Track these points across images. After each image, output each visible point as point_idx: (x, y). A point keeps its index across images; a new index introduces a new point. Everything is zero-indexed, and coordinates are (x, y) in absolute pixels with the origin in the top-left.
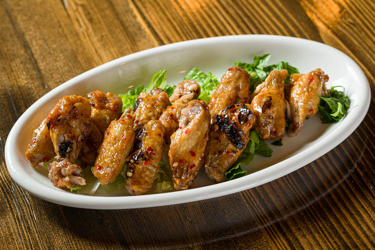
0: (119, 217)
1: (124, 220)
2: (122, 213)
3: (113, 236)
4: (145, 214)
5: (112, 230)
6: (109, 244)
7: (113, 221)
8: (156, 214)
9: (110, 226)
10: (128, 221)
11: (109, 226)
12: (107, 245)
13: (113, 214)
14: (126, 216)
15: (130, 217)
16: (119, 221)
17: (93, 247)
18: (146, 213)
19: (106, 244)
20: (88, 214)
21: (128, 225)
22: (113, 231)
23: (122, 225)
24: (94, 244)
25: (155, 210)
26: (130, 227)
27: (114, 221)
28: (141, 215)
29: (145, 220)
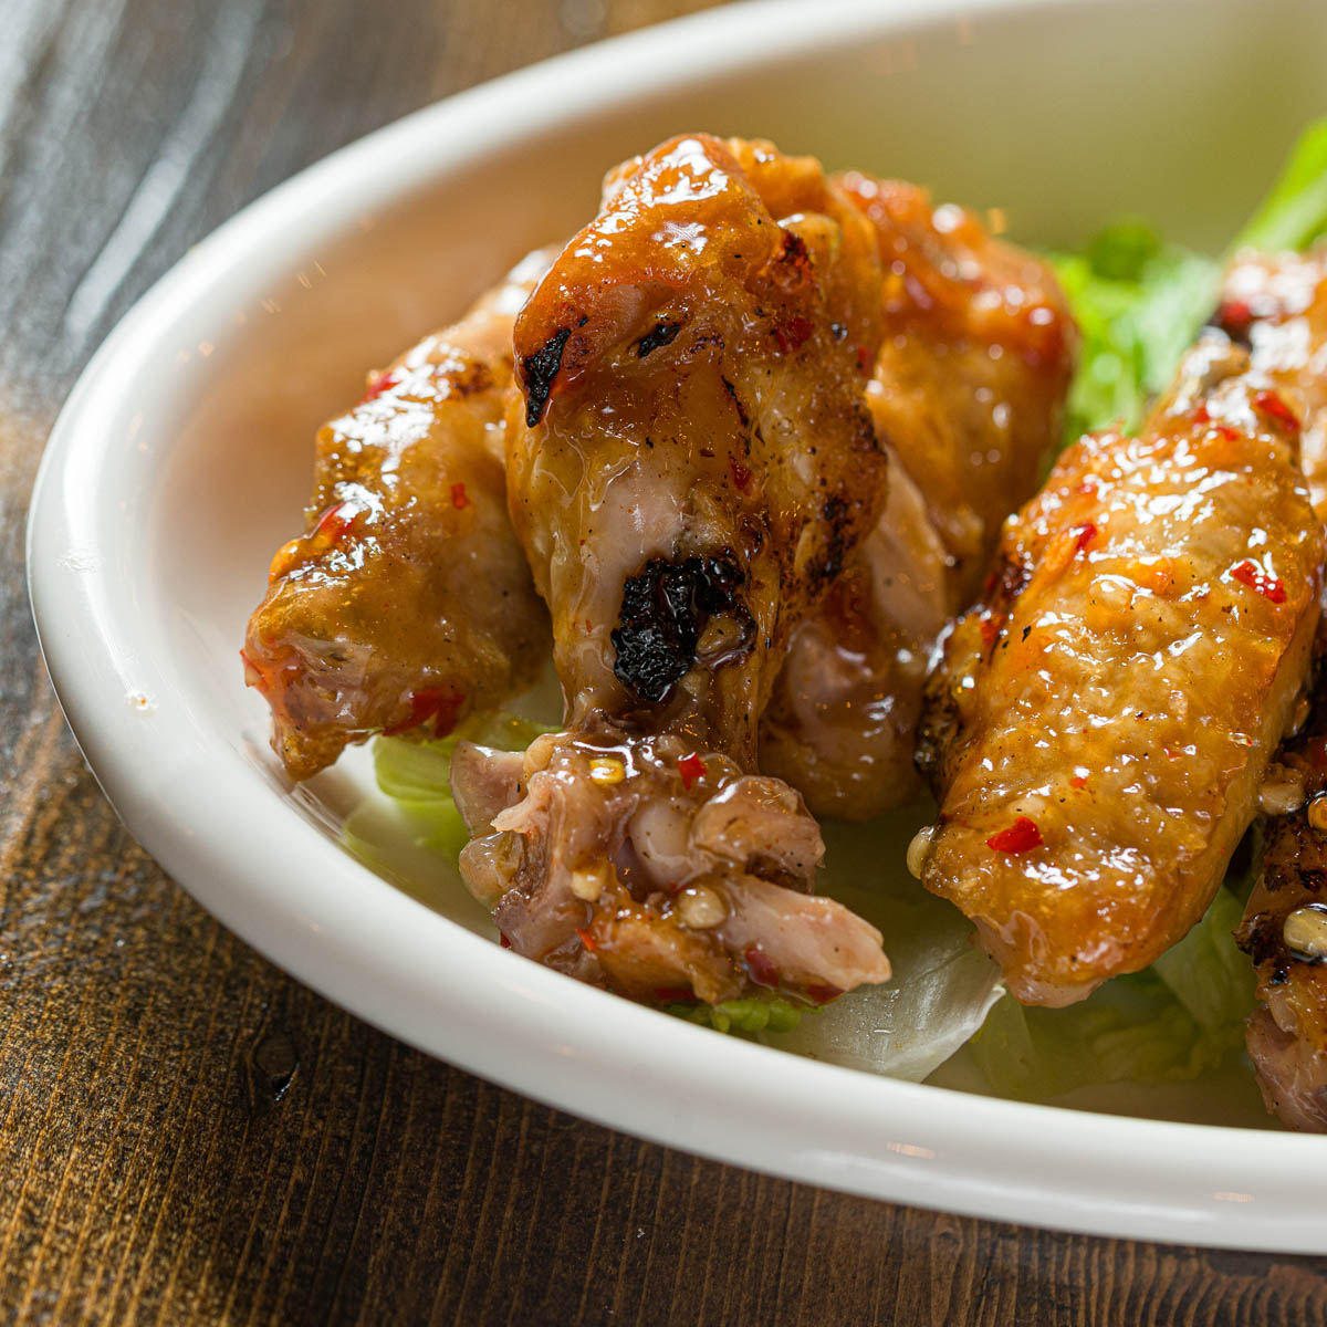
0: (432, 1151)
1: (454, 1194)
2: (476, 1136)
3: (270, 1258)
4: (658, 1249)
5: (297, 1203)
6: (183, 1299)
7: (355, 1149)
8: (746, 1297)
9: (298, 1174)
10: (474, 1223)
11: (291, 1164)
12: (169, 1292)
13: (397, 1099)
14: (493, 1172)
15: (517, 1207)
16: (400, 1179)
17: (37, 1239)
18: (675, 1249)
19: (162, 1285)
20: (198, 988)
21: (455, 1250)
22: (294, 1220)
23: (406, 1219)
24: (70, 1226)
25: (757, 1271)
26: (457, 1277)
27: (363, 1153)
28: (619, 1240)
29: (619, 1292)
